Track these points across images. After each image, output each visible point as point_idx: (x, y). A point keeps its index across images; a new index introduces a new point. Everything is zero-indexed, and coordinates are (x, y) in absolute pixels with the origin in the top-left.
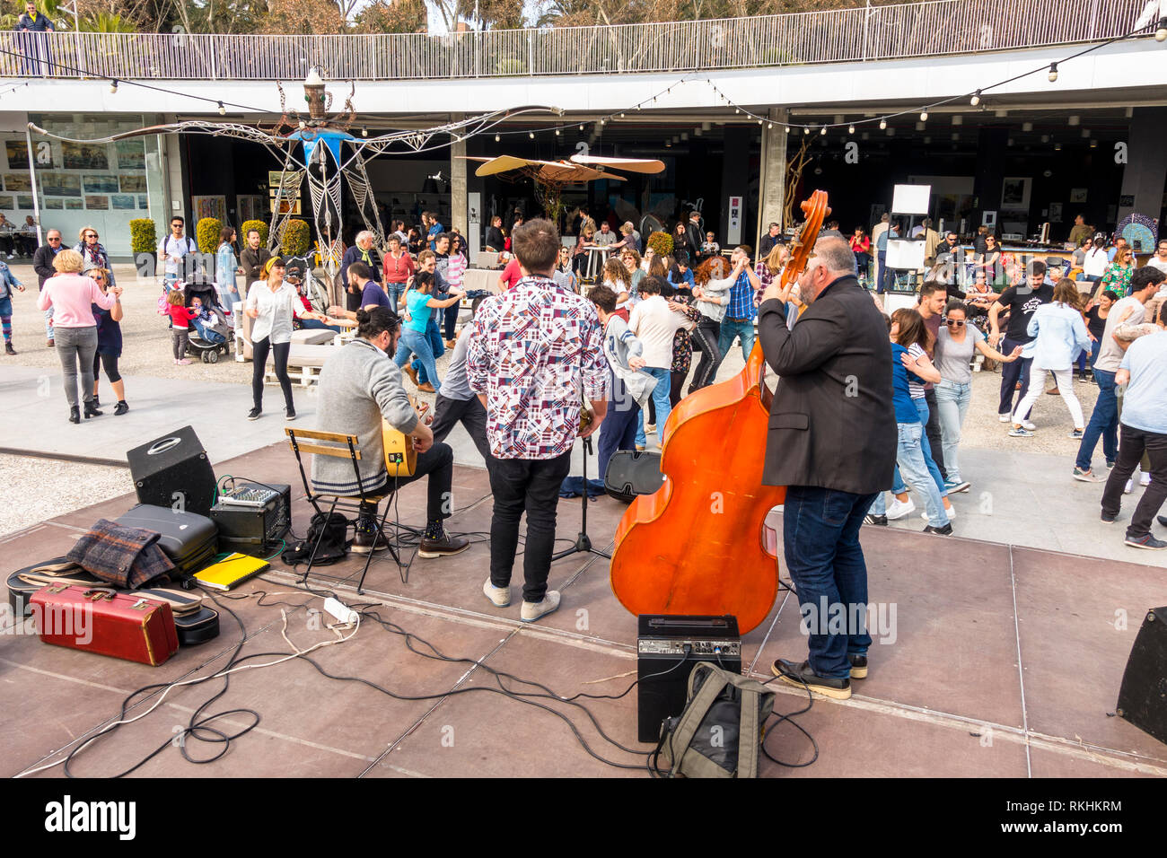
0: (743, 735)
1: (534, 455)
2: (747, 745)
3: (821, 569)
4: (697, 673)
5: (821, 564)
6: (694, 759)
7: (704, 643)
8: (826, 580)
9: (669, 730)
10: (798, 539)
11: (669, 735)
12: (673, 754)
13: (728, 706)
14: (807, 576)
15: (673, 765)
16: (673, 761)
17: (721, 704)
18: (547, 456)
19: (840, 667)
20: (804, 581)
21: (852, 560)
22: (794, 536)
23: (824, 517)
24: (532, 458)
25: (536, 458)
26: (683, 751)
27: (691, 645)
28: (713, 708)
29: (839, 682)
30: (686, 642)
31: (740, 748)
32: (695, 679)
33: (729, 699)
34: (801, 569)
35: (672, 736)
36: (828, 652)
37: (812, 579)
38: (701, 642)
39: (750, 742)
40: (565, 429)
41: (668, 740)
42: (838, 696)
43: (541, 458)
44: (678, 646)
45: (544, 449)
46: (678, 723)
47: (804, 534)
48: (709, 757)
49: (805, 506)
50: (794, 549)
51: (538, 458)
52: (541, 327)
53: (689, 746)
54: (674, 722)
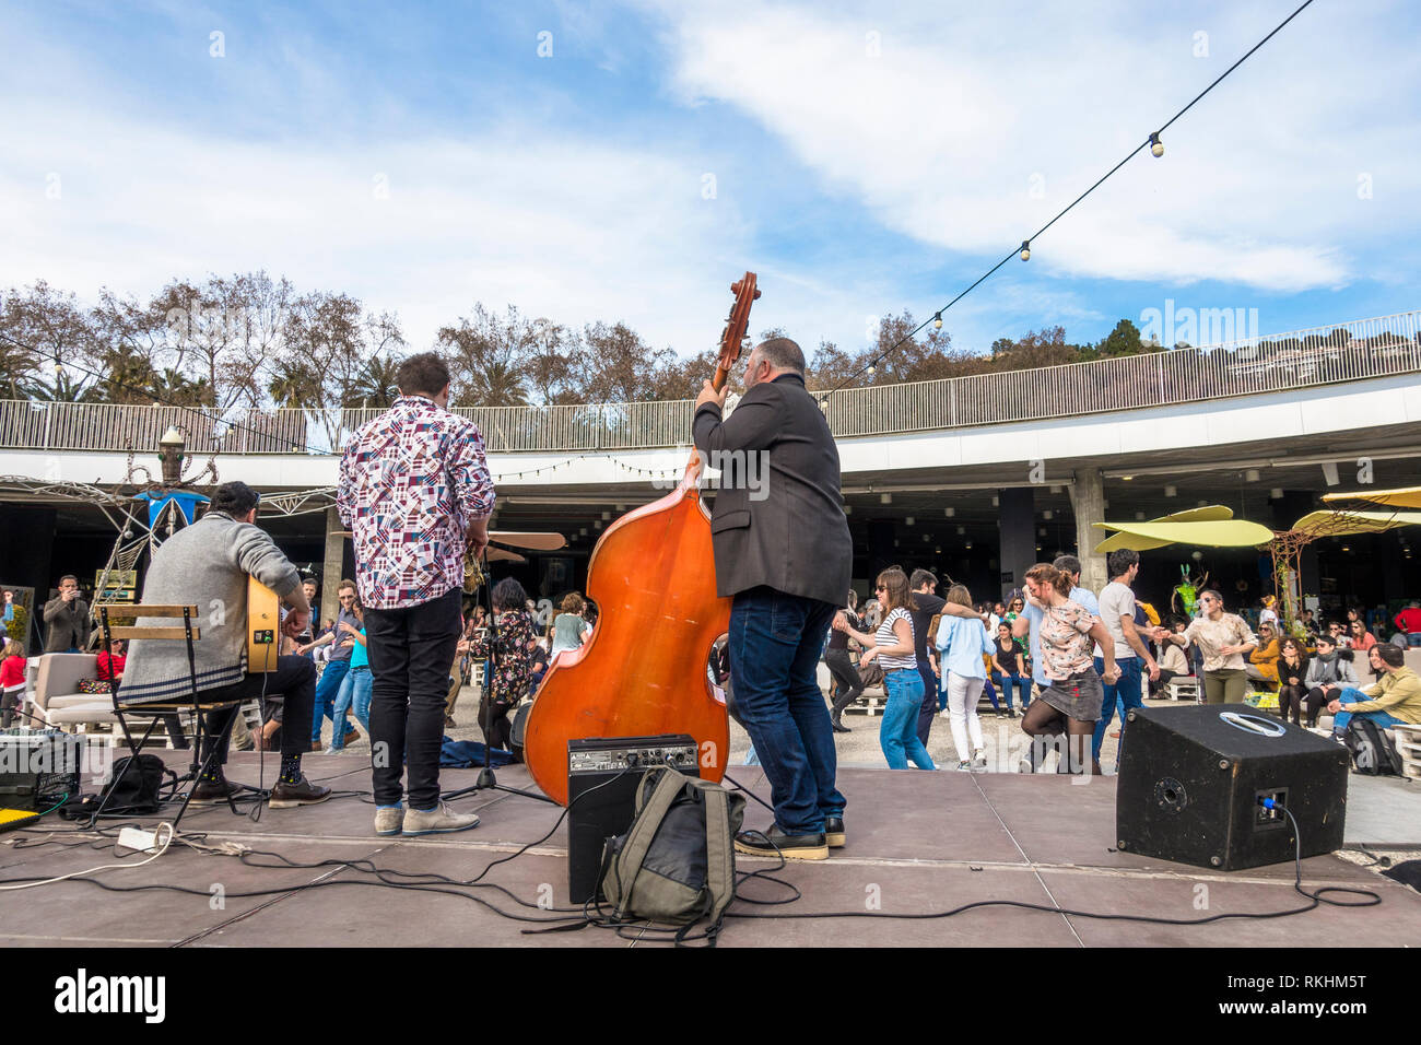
0: (711, 842)
1: (393, 603)
2: (719, 853)
3: (774, 696)
4: (647, 781)
5: (772, 690)
6: (649, 883)
7: (653, 750)
8: (781, 709)
9: (614, 851)
10: (745, 661)
11: (615, 857)
12: (620, 884)
13: (690, 809)
14: (760, 707)
15: (620, 899)
16: (620, 893)
17: (679, 809)
18: (408, 603)
19: (812, 819)
20: (756, 714)
21: (813, 701)
22: (741, 659)
23: (774, 631)
24: (390, 607)
25: (395, 606)
26: (633, 874)
27: (636, 754)
28: (670, 816)
29: (813, 838)
30: (630, 751)
31: (710, 859)
32: (644, 789)
33: (688, 800)
34: (753, 697)
35: (618, 859)
36: (795, 800)
37: (765, 708)
38: (650, 750)
39: (721, 849)
40: (434, 568)
41: (613, 866)
42: (815, 855)
43: (401, 606)
44: (620, 757)
45: (405, 594)
46: (625, 843)
47: (751, 655)
48: (668, 877)
49: (752, 617)
50: (742, 675)
51: (399, 607)
52: (401, 445)
53: (641, 866)
54: (620, 841)
